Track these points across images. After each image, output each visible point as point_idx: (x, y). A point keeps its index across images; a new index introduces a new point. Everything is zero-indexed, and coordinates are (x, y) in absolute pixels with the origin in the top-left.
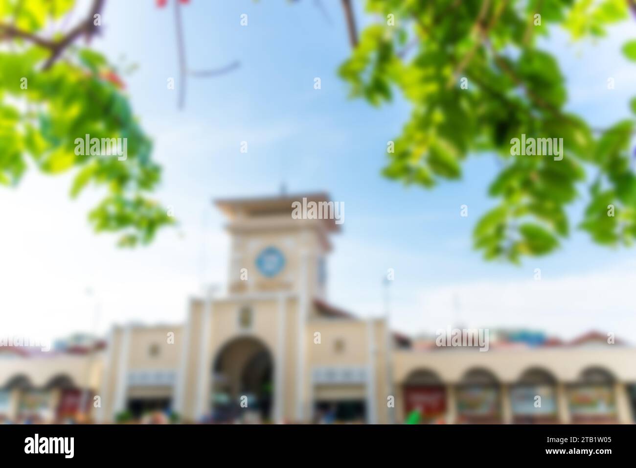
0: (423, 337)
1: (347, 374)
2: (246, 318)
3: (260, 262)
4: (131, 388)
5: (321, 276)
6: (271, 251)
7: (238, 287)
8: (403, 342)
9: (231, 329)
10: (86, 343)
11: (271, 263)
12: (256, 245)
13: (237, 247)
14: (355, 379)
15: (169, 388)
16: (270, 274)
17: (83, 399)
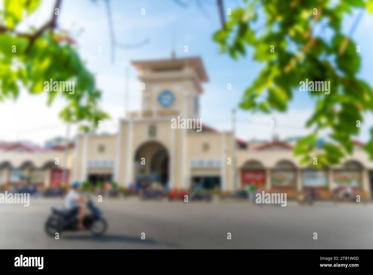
0: (254, 141)
1: (210, 163)
2: (152, 130)
3: (160, 99)
4: (89, 169)
5: (196, 108)
6: (166, 93)
7: (147, 114)
8: (242, 146)
9: (144, 137)
10: (63, 144)
11: (167, 99)
12: (157, 89)
13: (147, 90)
14: (215, 165)
15: (111, 169)
16: (166, 106)
17: (64, 175)
